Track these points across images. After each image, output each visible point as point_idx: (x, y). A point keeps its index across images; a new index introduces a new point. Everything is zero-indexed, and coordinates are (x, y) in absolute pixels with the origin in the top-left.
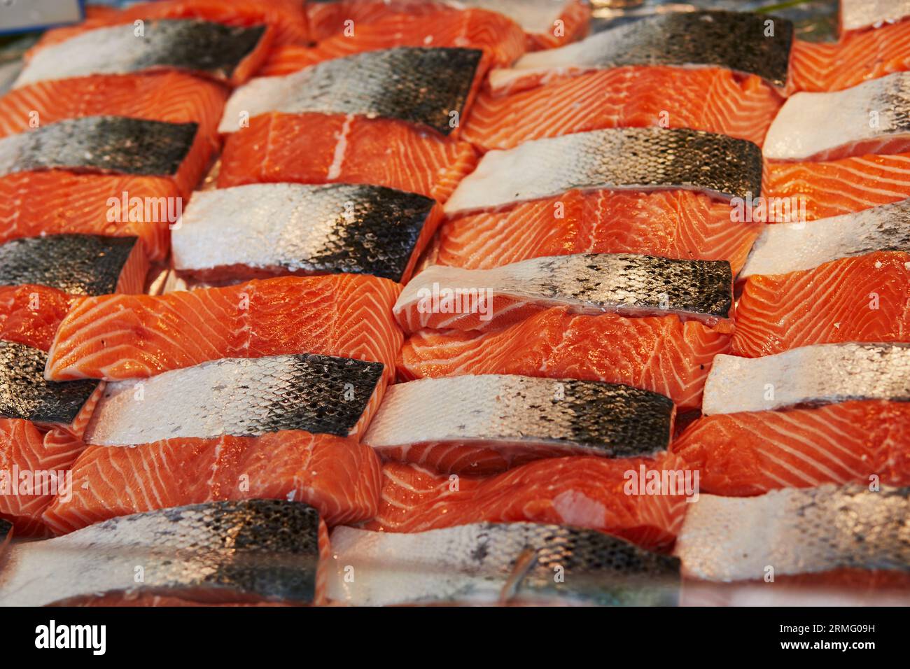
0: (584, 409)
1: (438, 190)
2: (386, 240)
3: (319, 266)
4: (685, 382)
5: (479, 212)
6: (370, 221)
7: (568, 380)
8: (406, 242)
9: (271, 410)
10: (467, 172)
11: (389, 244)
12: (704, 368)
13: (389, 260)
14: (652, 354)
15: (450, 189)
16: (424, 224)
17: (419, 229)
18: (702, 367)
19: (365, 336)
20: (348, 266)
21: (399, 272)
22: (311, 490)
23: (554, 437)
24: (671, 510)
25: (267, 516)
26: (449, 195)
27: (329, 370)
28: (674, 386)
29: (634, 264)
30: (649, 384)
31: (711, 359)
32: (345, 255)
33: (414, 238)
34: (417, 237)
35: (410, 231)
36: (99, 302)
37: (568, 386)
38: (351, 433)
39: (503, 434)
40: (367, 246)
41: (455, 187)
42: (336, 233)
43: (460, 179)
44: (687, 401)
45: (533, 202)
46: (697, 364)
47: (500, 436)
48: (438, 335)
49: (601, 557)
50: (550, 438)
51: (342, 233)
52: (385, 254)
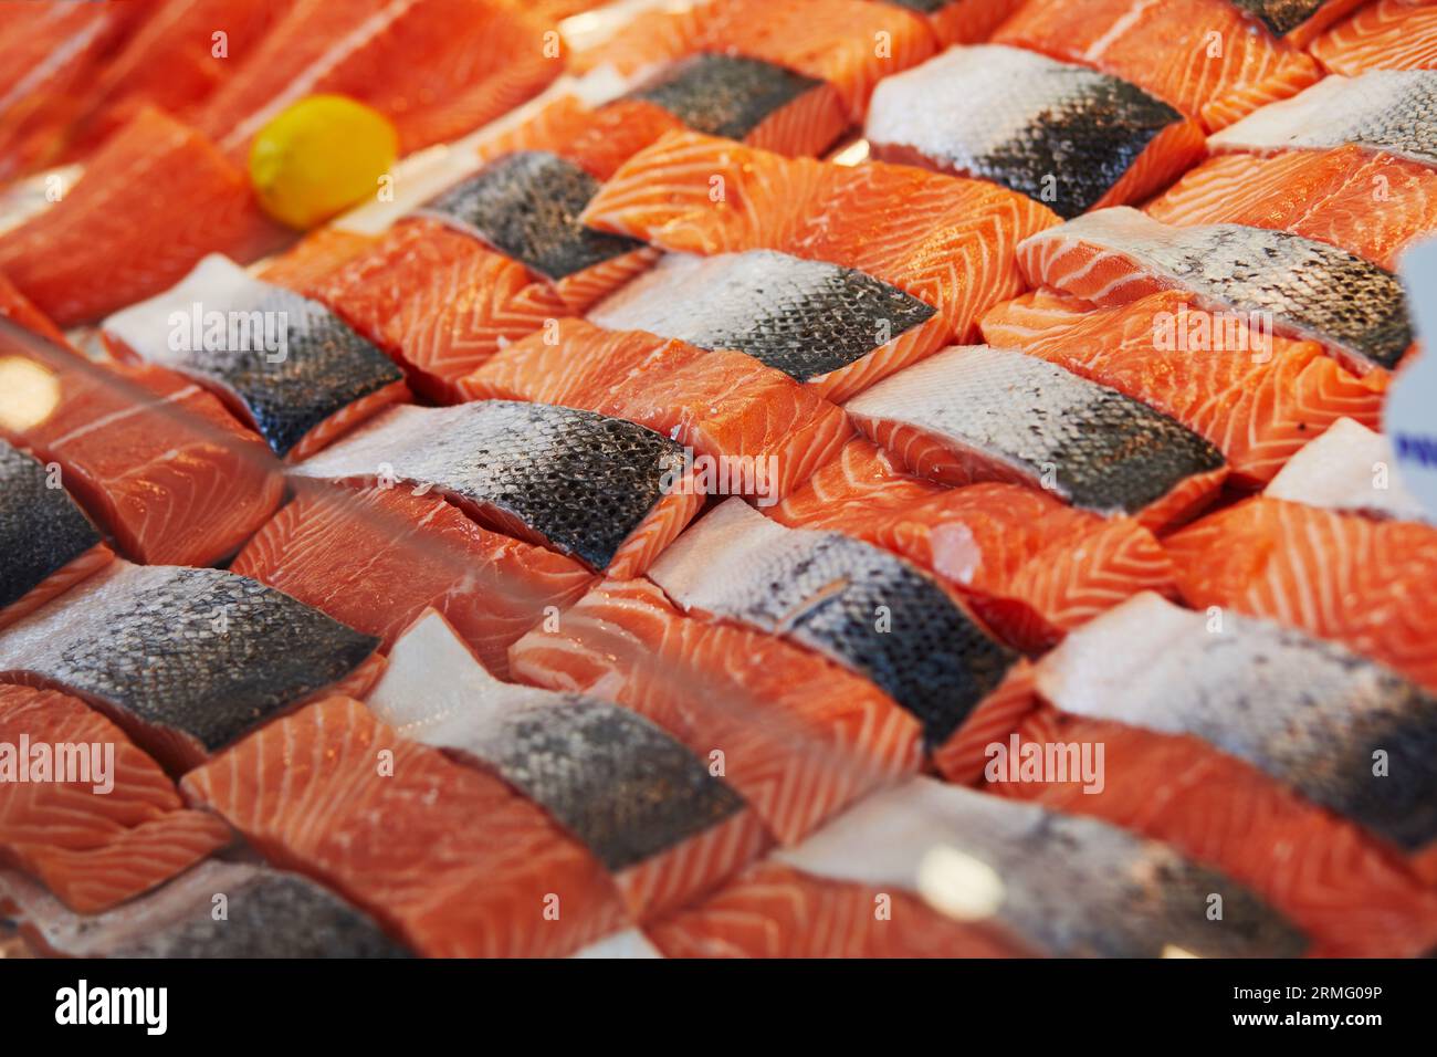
0: (1094, 431)
1: (1213, 109)
2: (1085, 155)
3: (987, 171)
4: (1258, 439)
5: (1244, 151)
6: (1080, 124)
7: (1108, 389)
8: (1110, 167)
9: (759, 327)
10: (1283, 95)
11: (1085, 162)
12: (1306, 430)
13: (1076, 185)
14: (1235, 385)
15: (1237, 114)
16: (1147, 147)
17: (1136, 152)
18: (1302, 427)
19: (947, 269)
20: (1020, 179)
21: (1082, 204)
22: (696, 431)
23: (1021, 455)
24: (1072, 593)
25: (624, 446)
26: (1232, 121)
27: (863, 297)
28: (1241, 440)
29: (1323, 261)
30: (1204, 426)
31: (1329, 422)
32: (1023, 163)
33: (1124, 163)
34: (1129, 164)
35: (1122, 151)
36: (698, 143)
37: (1101, 398)
38: (812, 380)
39: (970, 433)
40: (1057, 157)
41: (1247, 112)
42: (1029, 130)
43: (1262, 103)
44: (1248, 466)
45: (1301, 151)
46: (1293, 419)
47: (965, 435)
48: (1054, 296)
49: (915, 616)
50: (1015, 455)
51: (1036, 134)
52: (1073, 174)
